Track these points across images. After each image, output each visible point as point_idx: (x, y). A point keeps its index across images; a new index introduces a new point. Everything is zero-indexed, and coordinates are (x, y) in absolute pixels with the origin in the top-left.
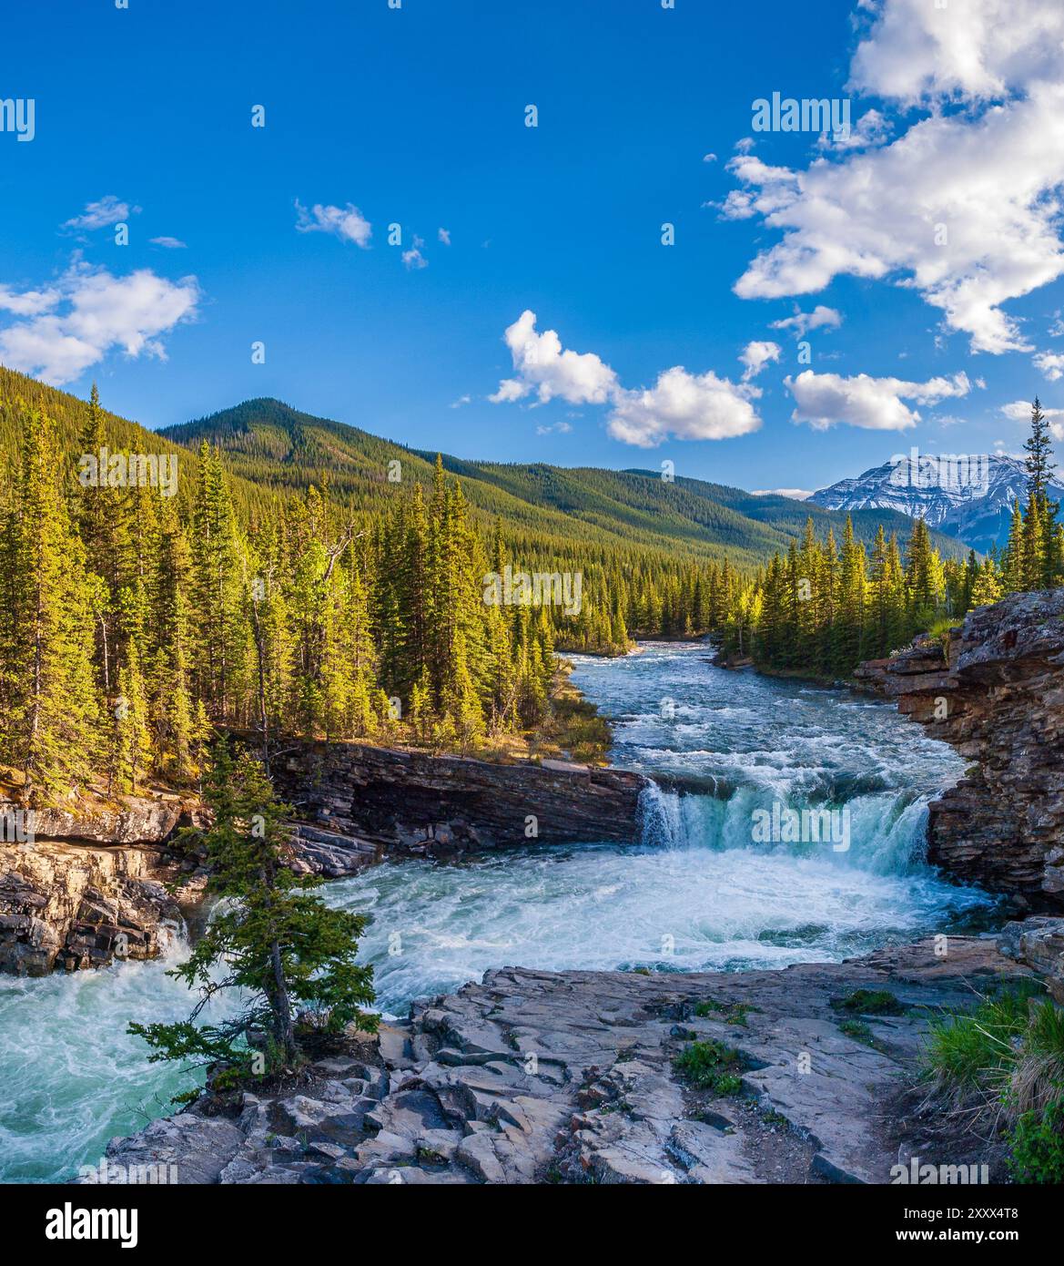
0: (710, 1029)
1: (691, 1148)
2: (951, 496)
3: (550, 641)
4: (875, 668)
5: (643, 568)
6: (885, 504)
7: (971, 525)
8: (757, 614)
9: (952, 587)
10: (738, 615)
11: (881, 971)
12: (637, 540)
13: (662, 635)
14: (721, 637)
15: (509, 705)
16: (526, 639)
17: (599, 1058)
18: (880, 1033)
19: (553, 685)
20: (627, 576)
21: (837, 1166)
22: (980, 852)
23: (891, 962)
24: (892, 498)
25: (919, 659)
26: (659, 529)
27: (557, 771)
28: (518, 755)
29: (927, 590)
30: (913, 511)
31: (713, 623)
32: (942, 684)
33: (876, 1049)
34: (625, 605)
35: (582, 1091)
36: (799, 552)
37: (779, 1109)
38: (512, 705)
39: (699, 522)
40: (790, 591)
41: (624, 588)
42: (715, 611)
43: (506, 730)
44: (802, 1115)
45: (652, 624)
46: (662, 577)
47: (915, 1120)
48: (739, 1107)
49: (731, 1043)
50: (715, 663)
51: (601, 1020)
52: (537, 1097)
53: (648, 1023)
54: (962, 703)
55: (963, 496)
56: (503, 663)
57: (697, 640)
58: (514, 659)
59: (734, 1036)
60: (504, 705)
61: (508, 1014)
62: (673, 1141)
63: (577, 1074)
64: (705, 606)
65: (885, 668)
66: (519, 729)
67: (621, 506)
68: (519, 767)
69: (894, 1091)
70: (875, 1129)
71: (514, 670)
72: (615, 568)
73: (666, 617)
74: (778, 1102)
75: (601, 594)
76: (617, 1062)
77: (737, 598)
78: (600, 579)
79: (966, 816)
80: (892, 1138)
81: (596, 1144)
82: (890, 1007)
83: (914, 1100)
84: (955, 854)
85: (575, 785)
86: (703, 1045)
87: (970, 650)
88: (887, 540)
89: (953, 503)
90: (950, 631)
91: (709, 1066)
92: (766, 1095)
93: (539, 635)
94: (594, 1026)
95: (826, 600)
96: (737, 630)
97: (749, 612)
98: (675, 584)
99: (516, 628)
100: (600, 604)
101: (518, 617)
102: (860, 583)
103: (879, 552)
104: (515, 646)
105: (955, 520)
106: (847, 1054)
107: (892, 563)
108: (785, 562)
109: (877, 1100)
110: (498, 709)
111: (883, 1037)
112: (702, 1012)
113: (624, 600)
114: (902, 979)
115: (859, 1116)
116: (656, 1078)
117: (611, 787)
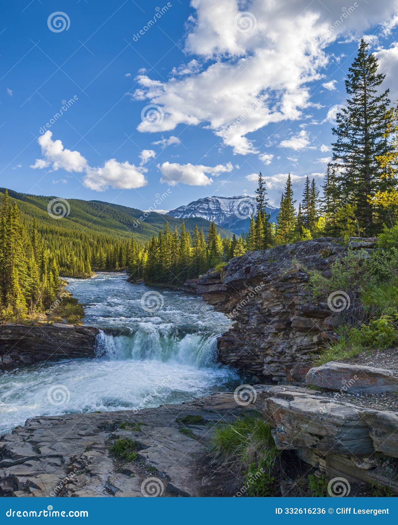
0: (126, 434)
1: (116, 485)
2: (226, 212)
3: (57, 272)
4: (193, 282)
5: (98, 241)
6: (198, 216)
7: (234, 224)
8: (146, 260)
9: (226, 249)
10: (138, 261)
11: (198, 407)
12: (96, 229)
13: (106, 269)
14: (130, 270)
15: (38, 300)
16: (46, 271)
17: (77, 451)
18: (196, 432)
19: (58, 291)
20: (91, 245)
21: (177, 487)
22: (239, 358)
23: (202, 403)
24: (201, 213)
25: (210, 279)
26: (105, 226)
27: (60, 328)
28: (43, 322)
29: (216, 250)
30: (210, 218)
31: (127, 264)
32: (220, 289)
33: (194, 439)
34: (90, 257)
35: (69, 467)
36: (163, 235)
37: (153, 465)
38: (40, 300)
39: (122, 223)
40: (159, 251)
41: (90, 250)
42: (128, 259)
43: (37, 311)
44: (163, 467)
45: (102, 265)
46: (106, 245)
47: (210, 467)
48: (137, 466)
49: (134, 439)
50: (128, 281)
51: (79, 435)
52: (48, 473)
53: (100, 433)
54: (229, 297)
55: (230, 212)
56: (36, 282)
57: (121, 271)
58: (41, 280)
59: (135, 436)
60: (36, 300)
61: (36, 437)
62: (108, 482)
63: (67, 459)
64: (124, 258)
65: (197, 283)
66: (43, 310)
67: (89, 216)
68: (43, 327)
69: (201, 456)
70: (193, 471)
71: (41, 285)
72: (86, 241)
73: (108, 262)
74: (153, 462)
75: (80, 252)
76: (85, 452)
77: (137, 254)
78: (80, 246)
79: (233, 344)
80: (200, 475)
81: (75, 490)
82: (201, 422)
83: (209, 459)
84: (228, 359)
85: (68, 333)
86: (122, 441)
87: (231, 275)
88: (199, 230)
89: (226, 215)
90: (223, 267)
91: (124, 449)
92: (148, 459)
93: (52, 270)
94: (76, 437)
95: (174, 255)
96: (137, 267)
97: (142, 260)
98: (111, 248)
99: (42, 267)
100: (80, 256)
101: (43, 262)
102: (188, 248)
103: (195, 235)
104: (42, 274)
105: (227, 222)
106: (182, 441)
107: (201, 240)
108: (157, 239)
109: (194, 460)
110: (34, 302)
111: (197, 434)
112: (123, 427)
113: (90, 255)
114: (206, 410)
115: (187, 466)
116: (102, 457)
117: (84, 334)
